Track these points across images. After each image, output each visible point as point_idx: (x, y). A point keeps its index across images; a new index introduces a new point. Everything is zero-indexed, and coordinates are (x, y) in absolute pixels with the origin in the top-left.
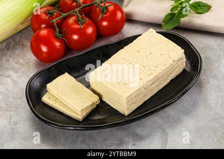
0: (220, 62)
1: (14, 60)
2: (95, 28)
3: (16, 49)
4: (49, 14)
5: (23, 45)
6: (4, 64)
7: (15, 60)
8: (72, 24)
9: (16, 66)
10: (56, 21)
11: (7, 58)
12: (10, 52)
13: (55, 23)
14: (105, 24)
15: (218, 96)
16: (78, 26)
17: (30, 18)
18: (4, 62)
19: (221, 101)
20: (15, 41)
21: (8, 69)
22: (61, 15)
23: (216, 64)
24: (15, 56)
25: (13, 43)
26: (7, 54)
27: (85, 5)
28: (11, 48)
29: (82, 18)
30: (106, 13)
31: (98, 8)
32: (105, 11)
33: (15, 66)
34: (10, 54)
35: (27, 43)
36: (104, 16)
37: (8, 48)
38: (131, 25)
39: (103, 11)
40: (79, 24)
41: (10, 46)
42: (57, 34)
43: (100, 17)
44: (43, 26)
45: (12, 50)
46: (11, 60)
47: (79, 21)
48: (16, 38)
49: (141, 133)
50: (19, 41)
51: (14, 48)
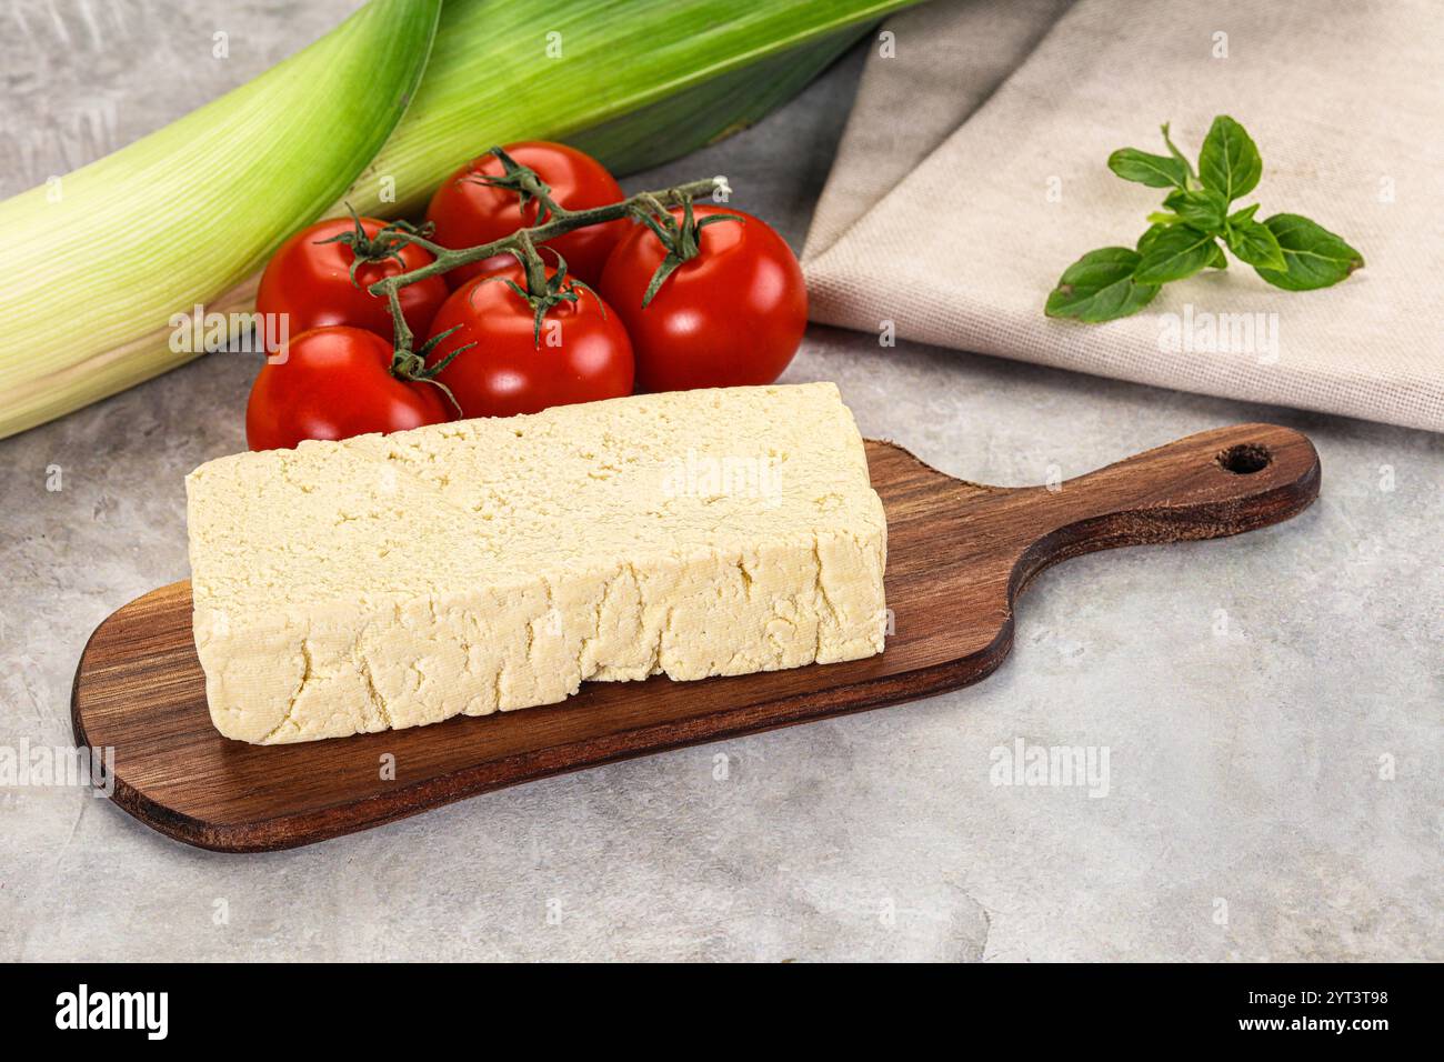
0: (1332, 568)
1: (140, 507)
2: (625, 342)
3: (164, 450)
4: (364, 253)
5: (201, 432)
6: (81, 524)
7: (151, 505)
8: (493, 311)
9: (149, 536)
10: (403, 286)
11: (106, 494)
12: (125, 462)
13: (394, 295)
14: (684, 323)
15: (1306, 742)
16: (524, 324)
17: (256, 282)
18: (86, 513)
19: (1316, 765)
20: (158, 411)
21: (102, 552)
22: (433, 257)
23: (1312, 579)
24: (150, 485)
25: (147, 420)
26: (104, 472)
27: (573, 214)
28: (136, 445)
29: (554, 283)
30: (693, 264)
31: (649, 237)
32: (690, 250)
33: (143, 539)
34: (120, 477)
35: (225, 424)
36: (681, 277)
37: (115, 442)
38: (838, 358)
39: (677, 252)
40: (530, 313)
41: (129, 435)
42: (397, 354)
43: (657, 282)
44: (329, 321)
45: (139, 453)
46: (127, 504)
47: (531, 292)
48: (167, 394)
49: (835, 905)
50: (181, 411)
51: (154, 443)
